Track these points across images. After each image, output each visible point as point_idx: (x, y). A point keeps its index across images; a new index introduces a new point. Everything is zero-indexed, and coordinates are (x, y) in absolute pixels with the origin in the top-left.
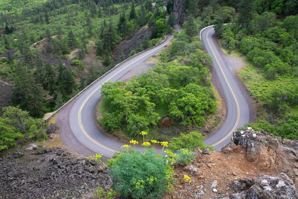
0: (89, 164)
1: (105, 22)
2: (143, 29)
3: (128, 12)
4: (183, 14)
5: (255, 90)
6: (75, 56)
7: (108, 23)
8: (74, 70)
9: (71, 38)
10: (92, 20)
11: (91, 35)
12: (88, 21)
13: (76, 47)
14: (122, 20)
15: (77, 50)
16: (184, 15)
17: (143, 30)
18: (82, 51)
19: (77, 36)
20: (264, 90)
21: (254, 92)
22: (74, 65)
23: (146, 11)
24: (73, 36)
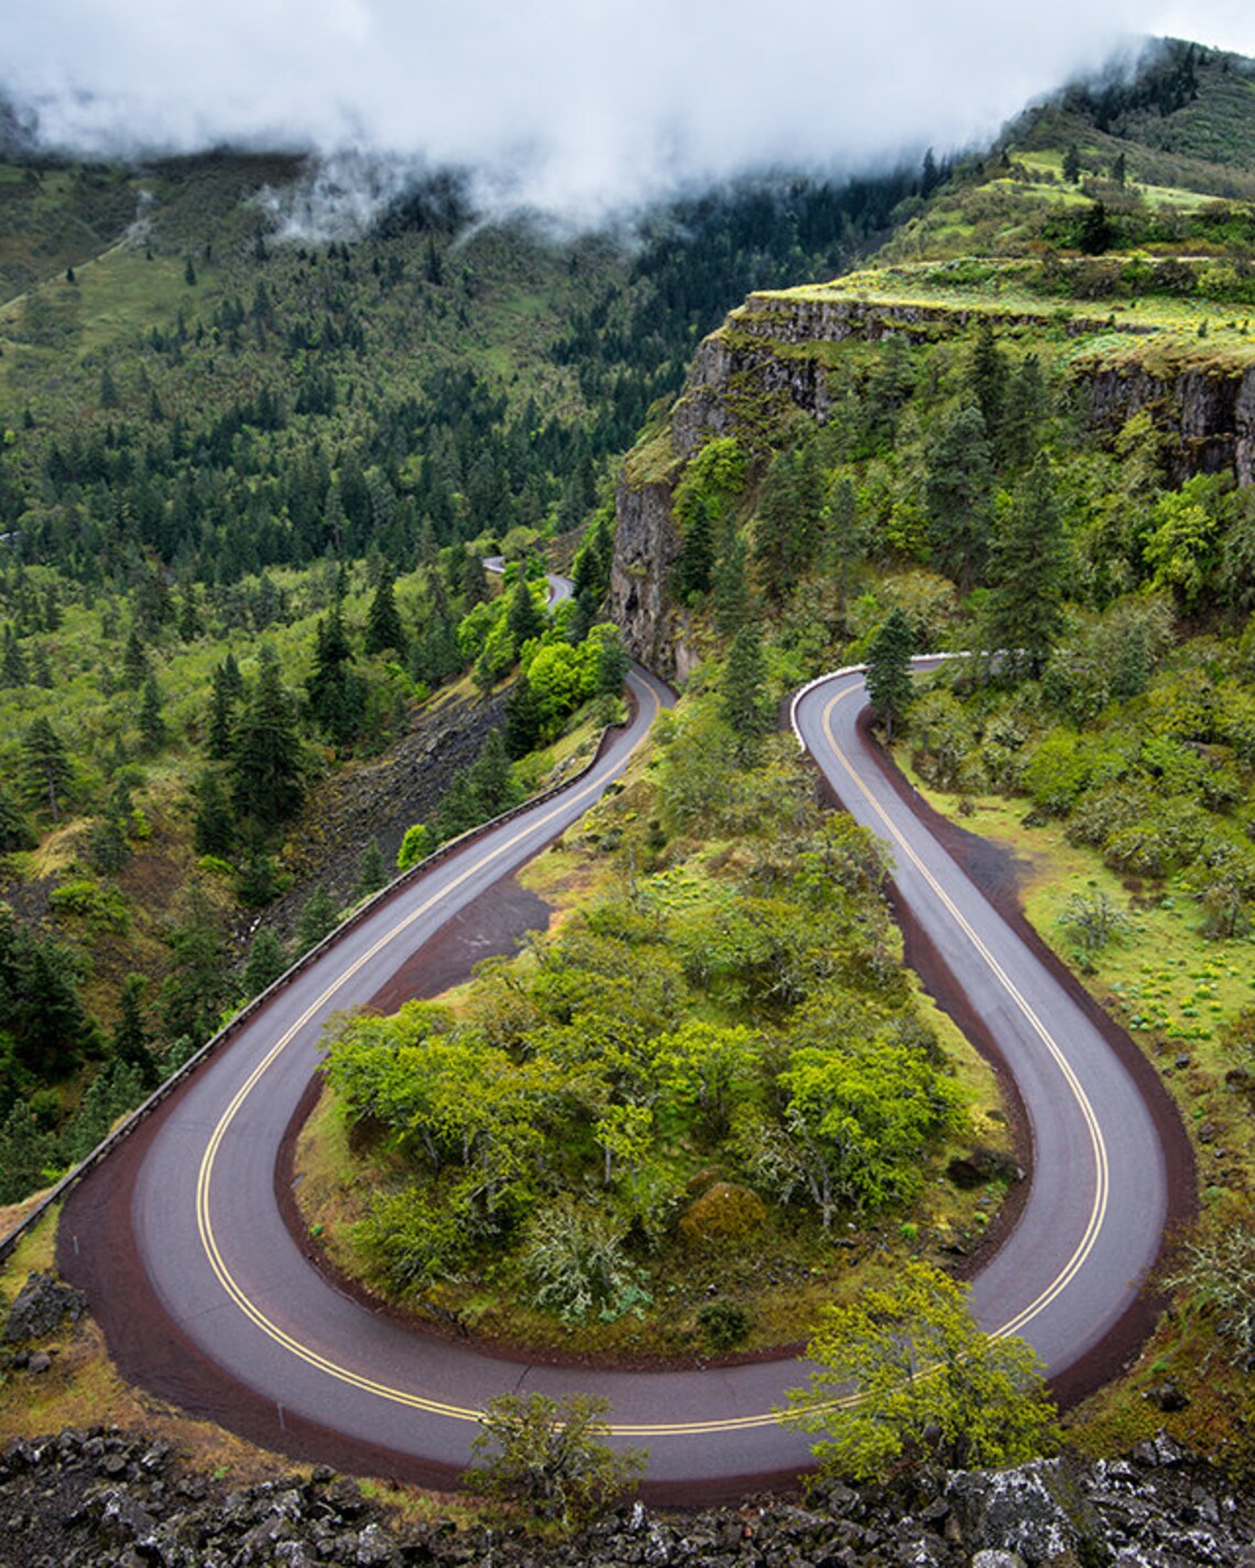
0: (327, 1512)
1: (232, 666)
2: (452, 699)
3: (358, 610)
4: (672, 612)
5: (1153, 1002)
6: (72, 858)
7: (248, 667)
8: (70, 944)
9: (41, 756)
10: (152, 654)
11: (156, 740)
12: (136, 658)
13: (70, 811)
14: (332, 650)
15: (78, 826)
16: (679, 618)
17: (451, 707)
18: (112, 830)
19: (76, 745)
20: (1205, 996)
21: (1154, 1009)
22: (70, 908)
23: (455, 604)
24: (51, 743)
